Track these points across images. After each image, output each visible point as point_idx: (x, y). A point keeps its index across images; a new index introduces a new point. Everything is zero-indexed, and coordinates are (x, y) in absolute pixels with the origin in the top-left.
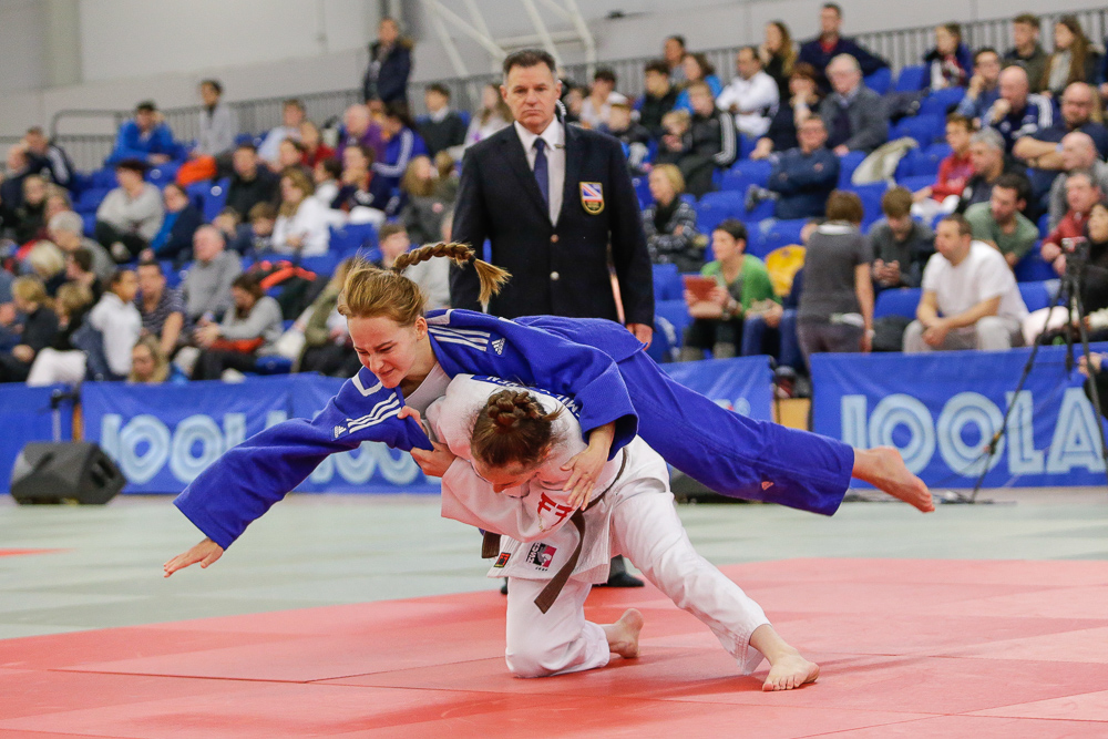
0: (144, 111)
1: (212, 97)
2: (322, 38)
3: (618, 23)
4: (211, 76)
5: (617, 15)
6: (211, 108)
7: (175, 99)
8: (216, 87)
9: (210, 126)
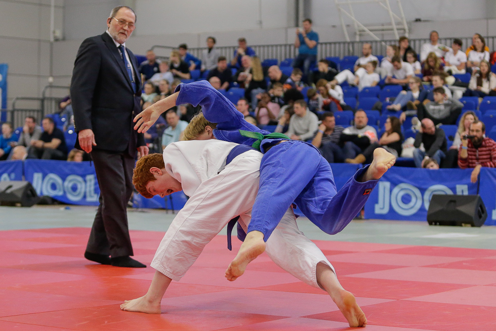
0: (182, 49)
1: (211, 45)
2: (261, 23)
3: (418, 23)
4: (213, 36)
5: (418, 20)
6: (210, 49)
7: (197, 45)
8: (214, 41)
9: (209, 57)
